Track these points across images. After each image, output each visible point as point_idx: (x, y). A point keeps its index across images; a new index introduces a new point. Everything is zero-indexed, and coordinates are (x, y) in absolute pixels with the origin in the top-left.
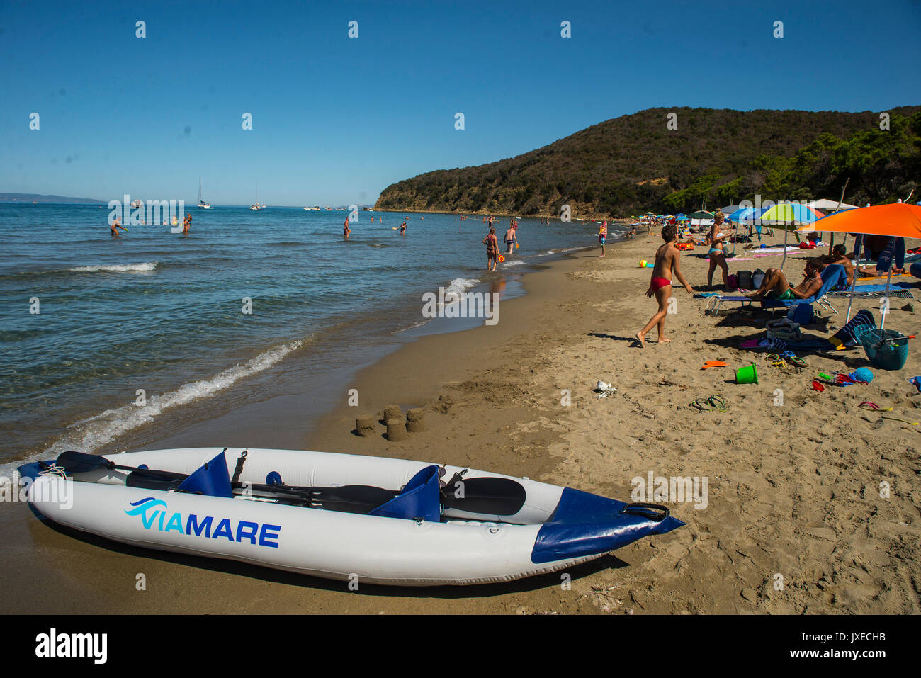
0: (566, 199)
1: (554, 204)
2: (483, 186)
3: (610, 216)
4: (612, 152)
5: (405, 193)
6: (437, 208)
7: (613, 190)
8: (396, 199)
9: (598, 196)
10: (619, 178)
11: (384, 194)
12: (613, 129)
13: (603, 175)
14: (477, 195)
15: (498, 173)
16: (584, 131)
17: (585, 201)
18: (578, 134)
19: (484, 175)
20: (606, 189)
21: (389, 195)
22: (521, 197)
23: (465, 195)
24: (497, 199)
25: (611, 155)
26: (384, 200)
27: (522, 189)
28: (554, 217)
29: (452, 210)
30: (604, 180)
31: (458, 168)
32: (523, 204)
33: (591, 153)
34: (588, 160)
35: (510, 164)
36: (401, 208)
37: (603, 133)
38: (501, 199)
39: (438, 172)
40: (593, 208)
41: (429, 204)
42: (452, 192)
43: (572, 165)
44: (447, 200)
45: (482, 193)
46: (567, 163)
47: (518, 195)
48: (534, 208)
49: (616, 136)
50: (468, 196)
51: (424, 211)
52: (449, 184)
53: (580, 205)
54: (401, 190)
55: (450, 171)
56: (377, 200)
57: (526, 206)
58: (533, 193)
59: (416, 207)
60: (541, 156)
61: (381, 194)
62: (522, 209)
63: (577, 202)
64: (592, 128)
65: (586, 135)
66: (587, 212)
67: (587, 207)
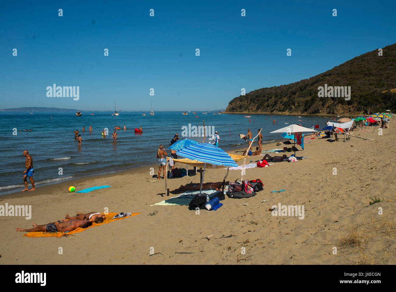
0: (336, 103)
1: (328, 107)
2: (290, 97)
3: (364, 113)
4: (367, 72)
5: (243, 103)
6: (262, 111)
7: (366, 97)
8: (238, 106)
9: (356, 101)
10: (370, 89)
11: (231, 103)
12: (369, 58)
13: (359, 88)
14: (286, 102)
15: (299, 89)
16: (350, 61)
17: (347, 105)
18: (347, 62)
19: (290, 90)
20: (361, 96)
21: (234, 104)
22: (308, 103)
23: (279, 102)
24: (294, 105)
25: (366, 74)
26: (232, 107)
27: (309, 98)
28: (329, 115)
29: (271, 112)
30: (360, 91)
31: (276, 86)
32: (309, 107)
33: (353, 74)
34: (351, 78)
35: (306, 83)
36: (241, 111)
37: (362, 61)
38: (296, 105)
39: (263, 89)
40: (353, 109)
41: (258, 109)
42: (272, 101)
43: (341, 82)
44: (268, 106)
45: (289, 101)
46: (338, 81)
47: (307, 101)
48: (316, 109)
49: (370, 62)
50: (281, 103)
51: (255, 113)
52: (269, 96)
53: (345, 107)
54: (241, 101)
55: (271, 88)
56: (227, 107)
57: (312, 109)
58: (315, 100)
59: (250, 111)
60: (324, 77)
61: (229, 103)
62: (309, 111)
63: (343, 104)
64: (356, 58)
65: (352, 63)
66: (350, 111)
67: (349, 108)
